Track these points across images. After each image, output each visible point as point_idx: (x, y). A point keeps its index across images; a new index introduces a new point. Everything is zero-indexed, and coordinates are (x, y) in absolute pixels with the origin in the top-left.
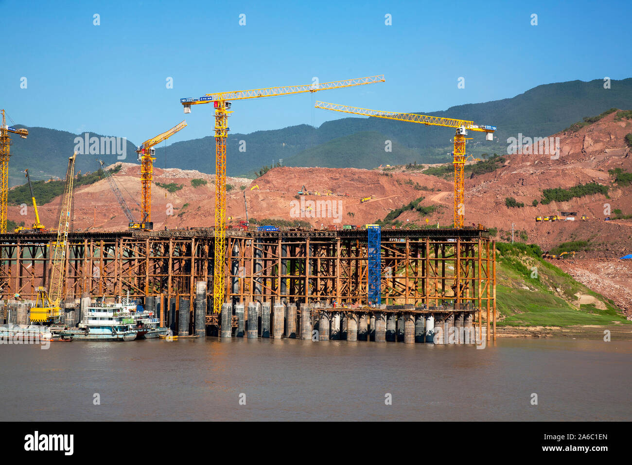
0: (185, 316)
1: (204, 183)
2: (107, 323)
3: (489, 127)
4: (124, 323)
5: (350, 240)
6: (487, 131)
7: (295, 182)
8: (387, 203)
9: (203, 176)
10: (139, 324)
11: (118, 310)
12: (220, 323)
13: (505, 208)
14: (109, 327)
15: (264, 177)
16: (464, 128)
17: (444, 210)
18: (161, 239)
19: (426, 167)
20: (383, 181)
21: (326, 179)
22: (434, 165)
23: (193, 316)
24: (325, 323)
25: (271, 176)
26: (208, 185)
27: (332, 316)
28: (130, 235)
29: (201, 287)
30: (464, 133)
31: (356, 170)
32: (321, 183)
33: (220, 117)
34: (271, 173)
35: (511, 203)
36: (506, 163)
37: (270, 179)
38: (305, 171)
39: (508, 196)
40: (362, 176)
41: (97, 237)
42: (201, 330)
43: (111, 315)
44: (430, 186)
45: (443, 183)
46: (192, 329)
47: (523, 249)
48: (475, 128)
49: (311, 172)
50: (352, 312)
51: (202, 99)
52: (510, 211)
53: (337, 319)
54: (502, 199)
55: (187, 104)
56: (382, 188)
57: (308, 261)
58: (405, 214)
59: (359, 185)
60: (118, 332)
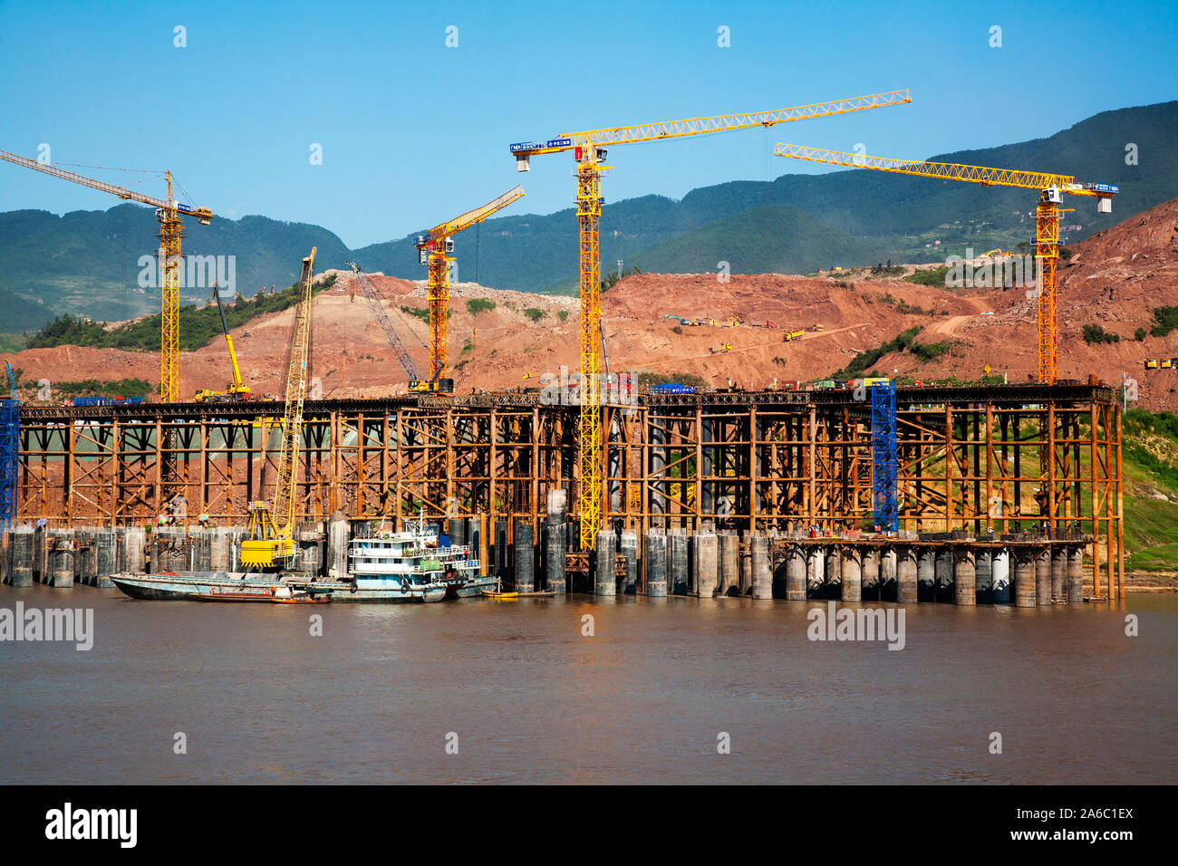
0: (526, 552)
1: (491, 306)
2: (391, 568)
3: (1104, 187)
4: (423, 568)
5: (832, 408)
6: (1101, 195)
7: (668, 301)
8: (847, 339)
9: (487, 293)
10: (450, 570)
11: (411, 545)
12: (593, 567)
13: (1082, 344)
14: (396, 577)
15: (611, 294)
16: (1057, 191)
17: (965, 350)
18: (473, 410)
19: (911, 269)
20: (837, 297)
21: (728, 295)
22: (925, 267)
23: (541, 552)
24: (797, 568)
25: (624, 291)
26: (498, 310)
27: (810, 555)
28: (413, 403)
29: (557, 499)
30: (1056, 199)
31: (782, 277)
32: (718, 302)
33: (587, 178)
34: (622, 286)
35: (1094, 336)
36: (1073, 260)
37: (620, 296)
38: (686, 282)
39: (1086, 321)
40: (797, 289)
41: (349, 408)
42: (557, 581)
43: (397, 553)
44: (927, 307)
45: (951, 300)
46: (540, 579)
47: (1147, 422)
48: (1077, 189)
49: (699, 282)
50: (851, 545)
51: (552, 144)
52: (1091, 351)
53: (819, 557)
54: (1075, 327)
55: (522, 154)
56: (835, 310)
57: (753, 450)
58: (888, 358)
59: (792, 306)
60: (413, 586)
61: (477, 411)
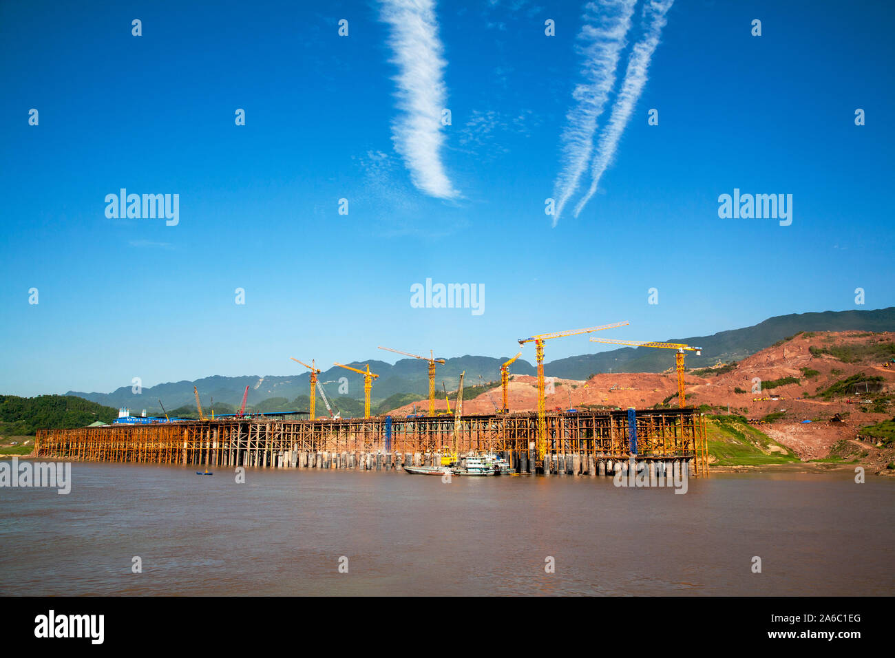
0: (524, 461)
1: (561, 384)
2: (478, 466)
3: (697, 348)
4: (487, 466)
5: (618, 416)
6: (697, 350)
7: (610, 382)
8: (665, 393)
9: (560, 380)
10: (497, 466)
11: (484, 459)
12: (543, 466)
13: (734, 394)
14: (479, 468)
15: (592, 380)
16: (682, 349)
17: (696, 396)
18: (512, 418)
19: (692, 370)
20: (663, 380)
21: (628, 379)
22: (697, 369)
23: (528, 462)
24: (602, 466)
25: (596, 379)
26: (563, 385)
27: (608, 461)
28: (494, 416)
29: (532, 445)
30: (682, 352)
31: (647, 374)
32: (625, 382)
33: (539, 349)
34: (595, 377)
35: (738, 391)
37: (595, 381)
38: (615, 376)
39: (736, 386)
40: (650, 377)
41: (478, 418)
42: (533, 470)
43: (479, 461)
44: (691, 382)
45: (700, 380)
46: (528, 470)
47: (734, 419)
48: (689, 348)
49: (619, 376)
50: (617, 459)
51: (529, 339)
52: (737, 396)
53: (610, 463)
54: (732, 388)
55: (521, 343)
56: (662, 384)
57: (594, 429)
58: (673, 400)
59: (649, 383)
60: (484, 471)
61: (513, 418)
